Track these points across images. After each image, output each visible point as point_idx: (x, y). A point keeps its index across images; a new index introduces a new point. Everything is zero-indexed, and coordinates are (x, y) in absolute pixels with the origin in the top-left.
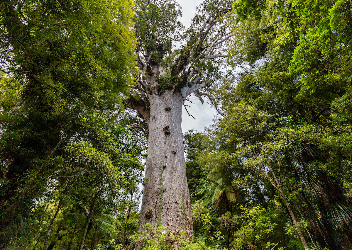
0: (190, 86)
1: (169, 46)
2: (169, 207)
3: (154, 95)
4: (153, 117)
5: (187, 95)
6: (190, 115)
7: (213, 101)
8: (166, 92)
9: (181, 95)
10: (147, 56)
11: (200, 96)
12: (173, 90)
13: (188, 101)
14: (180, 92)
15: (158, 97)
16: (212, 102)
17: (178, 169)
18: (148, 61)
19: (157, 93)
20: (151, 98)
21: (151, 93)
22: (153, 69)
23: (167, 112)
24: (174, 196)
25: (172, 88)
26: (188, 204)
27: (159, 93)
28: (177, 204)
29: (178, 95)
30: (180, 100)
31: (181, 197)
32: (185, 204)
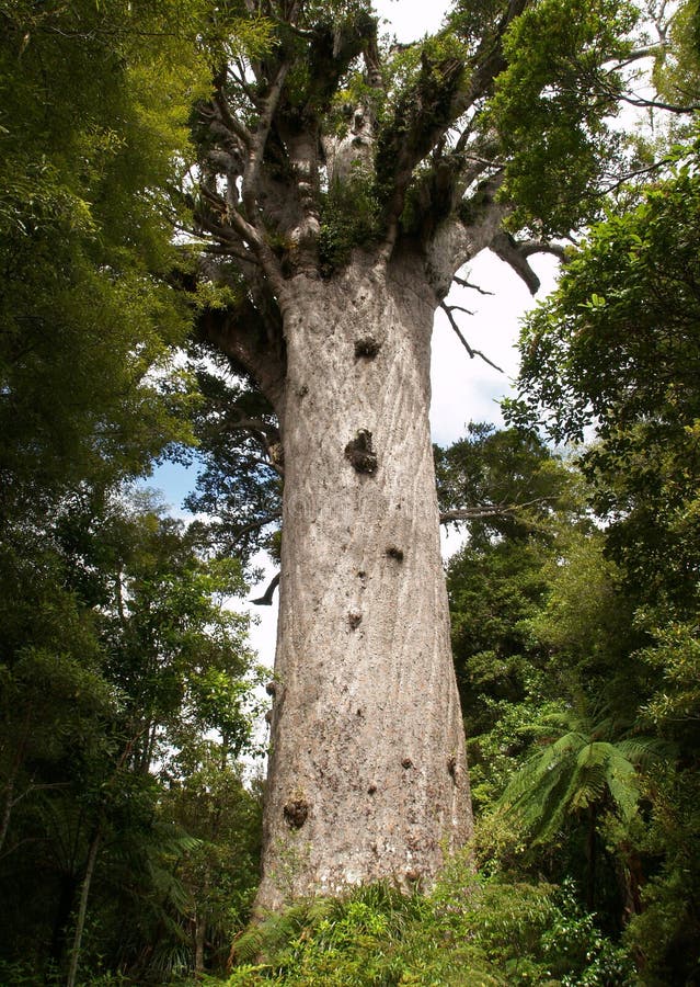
0: (468, 215)
2: (375, 783)
3: (300, 279)
4: (299, 389)
6: (472, 353)
9: (428, 272)
11: (520, 260)
13: (465, 284)
14: (421, 255)
15: (319, 286)
17: (415, 623)
19: (313, 270)
20: (287, 293)
21: (288, 271)
23: (361, 361)
24: (396, 738)
25: (381, 240)
26: (458, 769)
27: (325, 269)
28: (407, 772)
29: (413, 272)
30: (422, 296)
31: (427, 740)
32: (444, 770)
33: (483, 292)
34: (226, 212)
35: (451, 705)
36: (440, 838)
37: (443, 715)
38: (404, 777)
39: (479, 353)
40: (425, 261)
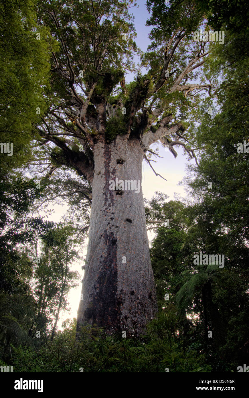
0: (153, 130)
1: (120, 75)
3: (99, 143)
4: (98, 172)
5: (150, 143)
6: (157, 175)
7: (191, 153)
8: (118, 139)
9: (141, 144)
10: (88, 91)
11: (171, 147)
12: (129, 135)
14: (139, 139)
16: (190, 155)
18: (90, 97)
19: (103, 141)
20: (95, 147)
21: (95, 141)
22: (97, 107)
23: (119, 164)
24: (129, 283)
25: (126, 133)
26: (153, 297)
27: (108, 141)
28: (133, 297)
29: (136, 144)
30: (139, 151)
31: (140, 285)
32: (147, 297)
33: (160, 157)
34: (74, 121)
35: (150, 273)
36: (146, 323)
37: (147, 276)
38: (131, 298)
39: (159, 175)
40: (140, 141)
